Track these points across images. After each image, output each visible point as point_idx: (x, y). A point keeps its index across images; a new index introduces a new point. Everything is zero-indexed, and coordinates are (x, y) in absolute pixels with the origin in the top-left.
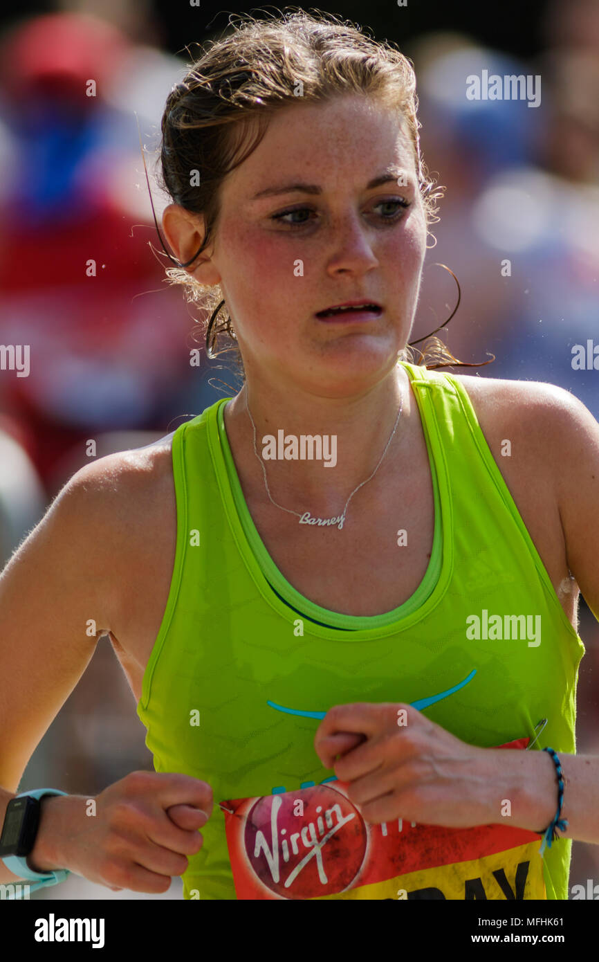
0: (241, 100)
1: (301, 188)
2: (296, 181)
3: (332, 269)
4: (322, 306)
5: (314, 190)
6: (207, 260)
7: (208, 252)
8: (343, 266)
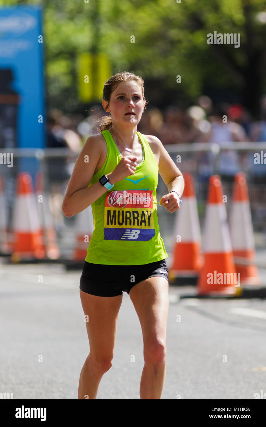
0: (115, 81)
1: (123, 94)
2: (122, 93)
3: (127, 107)
4: (125, 113)
5: (125, 95)
6: (108, 108)
7: (108, 107)
8: (129, 106)
